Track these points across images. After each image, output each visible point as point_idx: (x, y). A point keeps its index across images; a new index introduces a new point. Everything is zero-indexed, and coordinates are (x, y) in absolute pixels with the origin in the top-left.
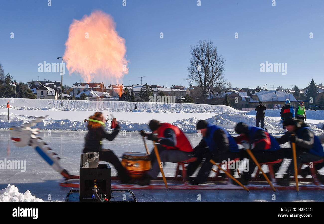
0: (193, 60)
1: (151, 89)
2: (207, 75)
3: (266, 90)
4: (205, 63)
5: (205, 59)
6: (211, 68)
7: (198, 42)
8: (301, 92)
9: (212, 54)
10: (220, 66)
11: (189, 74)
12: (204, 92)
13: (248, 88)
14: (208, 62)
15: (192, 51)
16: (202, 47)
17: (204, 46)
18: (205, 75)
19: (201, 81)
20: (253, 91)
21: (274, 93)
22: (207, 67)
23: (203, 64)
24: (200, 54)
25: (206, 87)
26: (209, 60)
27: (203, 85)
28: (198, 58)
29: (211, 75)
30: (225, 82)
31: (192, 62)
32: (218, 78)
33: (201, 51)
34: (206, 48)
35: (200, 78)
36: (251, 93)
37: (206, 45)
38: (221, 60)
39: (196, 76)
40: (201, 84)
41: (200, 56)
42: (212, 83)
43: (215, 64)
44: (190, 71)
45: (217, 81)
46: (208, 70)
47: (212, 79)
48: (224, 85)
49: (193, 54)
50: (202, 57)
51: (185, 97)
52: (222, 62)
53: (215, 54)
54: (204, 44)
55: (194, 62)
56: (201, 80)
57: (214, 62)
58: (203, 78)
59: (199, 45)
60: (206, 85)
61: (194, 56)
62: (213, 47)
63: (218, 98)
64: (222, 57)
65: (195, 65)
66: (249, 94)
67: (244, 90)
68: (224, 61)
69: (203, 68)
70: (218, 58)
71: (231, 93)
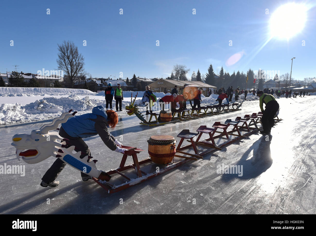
0: (60, 55)
1: (21, 76)
2: (72, 67)
3: (111, 79)
4: (70, 58)
5: (70, 56)
6: (75, 63)
7: (63, 42)
8: (129, 81)
9: (75, 52)
10: (81, 62)
11: (59, 66)
12: (72, 80)
13: (102, 78)
14: (72, 58)
15: (59, 48)
16: (67, 46)
17: (68, 45)
18: (71, 68)
19: (68, 72)
20: (105, 80)
21: (116, 81)
22: (72, 61)
23: (69, 59)
24: (66, 51)
25: (72, 76)
26: (73, 56)
27: (70, 75)
28: (64, 54)
29: (75, 67)
30: (85, 73)
31: (59, 57)
32: (81, 70)
33: (66, 49)
34: (70, 47)
35: (67, 69)
36: (103, 81)
37: (70, 45)
38: (81, 57)
39: (64, 67)
40: (69, 74)
41: (65, 53)
42: (76, 73)
43: (77, 59)
44: (59, 63)
45: (80, 72)
46: (73, 64)
47: (76, 71)
48: (85, 75)
49: (60, 50)
50: (67, 53)
51: (54, 83)
52: (82, 59)
53: (76, 52)
54: (68, 44)
55: (61, 57)
56: (68, 70)
57: (76, 58)
58: (70, 69)
59: (64, 44)
60: (73, 75)
61: (61, 52)
62: (75, 47)
63: (82, 85)
64: (82, 55)
65: (62, 59)
66: (102, 82)
67: (100, 79)
68: (83, 58)
69: (69, 62)
70: (79, 56)
71: (90, 81)
